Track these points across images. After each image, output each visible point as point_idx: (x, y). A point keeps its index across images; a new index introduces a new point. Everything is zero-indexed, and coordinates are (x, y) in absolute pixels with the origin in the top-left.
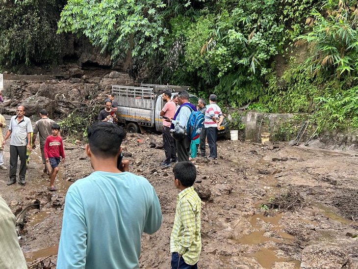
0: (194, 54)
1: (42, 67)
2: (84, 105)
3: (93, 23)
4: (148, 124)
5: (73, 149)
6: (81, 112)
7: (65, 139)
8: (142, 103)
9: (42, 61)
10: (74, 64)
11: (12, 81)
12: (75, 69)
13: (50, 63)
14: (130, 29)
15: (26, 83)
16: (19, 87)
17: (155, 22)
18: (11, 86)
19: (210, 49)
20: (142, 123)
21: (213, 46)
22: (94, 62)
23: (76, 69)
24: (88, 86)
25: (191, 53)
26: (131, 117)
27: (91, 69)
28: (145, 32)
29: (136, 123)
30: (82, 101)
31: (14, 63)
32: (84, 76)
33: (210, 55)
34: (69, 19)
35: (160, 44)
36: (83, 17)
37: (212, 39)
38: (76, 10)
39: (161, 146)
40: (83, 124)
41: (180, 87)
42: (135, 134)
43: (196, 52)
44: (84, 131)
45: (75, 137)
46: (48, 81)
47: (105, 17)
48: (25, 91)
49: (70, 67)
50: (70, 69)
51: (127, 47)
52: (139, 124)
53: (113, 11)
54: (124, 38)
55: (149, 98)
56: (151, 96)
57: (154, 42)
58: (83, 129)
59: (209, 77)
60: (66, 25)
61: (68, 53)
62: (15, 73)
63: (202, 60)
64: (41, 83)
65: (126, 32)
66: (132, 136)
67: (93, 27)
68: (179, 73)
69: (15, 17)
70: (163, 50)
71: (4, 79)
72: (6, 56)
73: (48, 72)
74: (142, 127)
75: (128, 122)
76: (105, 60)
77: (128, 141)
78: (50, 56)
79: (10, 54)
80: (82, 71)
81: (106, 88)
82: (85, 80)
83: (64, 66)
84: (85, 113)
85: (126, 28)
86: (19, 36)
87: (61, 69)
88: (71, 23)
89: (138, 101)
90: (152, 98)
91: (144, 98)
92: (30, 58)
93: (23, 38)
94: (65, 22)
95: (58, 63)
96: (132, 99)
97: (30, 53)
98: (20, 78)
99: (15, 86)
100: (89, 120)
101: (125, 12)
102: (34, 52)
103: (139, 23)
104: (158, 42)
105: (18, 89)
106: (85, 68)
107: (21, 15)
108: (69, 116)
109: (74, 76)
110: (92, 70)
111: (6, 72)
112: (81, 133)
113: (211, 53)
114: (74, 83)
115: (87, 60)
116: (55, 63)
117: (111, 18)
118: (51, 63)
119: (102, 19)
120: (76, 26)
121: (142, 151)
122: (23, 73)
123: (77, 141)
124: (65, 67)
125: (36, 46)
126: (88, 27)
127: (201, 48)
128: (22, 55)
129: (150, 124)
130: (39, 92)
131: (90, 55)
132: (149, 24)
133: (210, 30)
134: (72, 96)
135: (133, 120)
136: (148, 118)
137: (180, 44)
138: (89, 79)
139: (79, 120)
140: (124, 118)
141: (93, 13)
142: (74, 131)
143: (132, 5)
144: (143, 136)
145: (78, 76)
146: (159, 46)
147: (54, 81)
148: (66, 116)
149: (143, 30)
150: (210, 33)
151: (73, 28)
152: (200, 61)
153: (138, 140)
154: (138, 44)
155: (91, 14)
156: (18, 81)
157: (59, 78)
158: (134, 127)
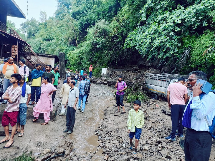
0: (198, 56)
1: (122, 66)
3: (140, 43)
4: (163, 95)
8: (161, 84)
9: (123, 64)
10: (135, 65)
11: (110, 71)
13: (126, 65)
14: (158, 43)
15: (115, 72)
16: (112, 73)
17: (174, 39)
19: (210, 53)
20: (160, 94)
21: (212, 50)
22: (144, 64)
23: (136, 67)
25: (195, 55)
28: (167, 45)
29: (157, 94)
31: (112, 64)
32: (139, 70)
33: (210, 56)
34: (129, 42)
35: (175, 51)
36: (136, 40)
37: (211, 46)
38: (133, 37)
39: (170, 114)
41: (186, 75)
42: (155, 100)
43: (199, 55)
46: (123, 72)
47: (146, 39)
48: (114, 75)
51: (156, 53)
52: (159, 95)
53: (150, 36)
54: (155, 49)
55: (166, 81)
56: (167, 80)
57: (172, 51)
59: (206, 71)
60: (128, 45)
62: (111, 68)
63: (203, 60)
64: (121, 72)
65: (156, 45)
66: (154, 102)
67: (140, 44)
68: (186, 68)
69: (114, 46)
70: (177, 55)
71: (107, 70)
72: (109, 61)
73: (124, 68)
74: (160, 97)
75: (152, 93)
79: (110, 61)
80: (138, 68)
82: (139, 72)
85: (156, 44)
86: (115, 53)
87: (130, 67)
88: (130, 43)
89: (159, 82)
90: (168, 81)
91: (163, 81)
92: (118, 62)
93: (116, 54)
94: (127, 43)
95: (129, 65)
96: (156, 81)
97: (118, 60)
98: (113, 70)
99: (110, 73)
101: (157, 36)
102: (119, 60)
103: (164, 40)
104: (174, 51)
105: (111, 74)
106: (140, 67)
107: (116, 45)
109: (134, 70)
111: (108, 68)
113: (211, 55)
114: (134, 73)
115: (141, 64)
117: (149, 39)
119: (144, 40)
120: (132, 44)
121: (156, 115)
122: (115, 68)
125: (121, 57)
126: (137, 45)
127: (203, 52)
128: (115, 61)
129: (165, 96)
132: (170, 41)
133: (211, 41)
135: (155, 92)
136: (164, 92)
137: (187, 52)
138: (141, 72)
140: (150, 90)
141: (141, 38)
143: (161, 32)
144: (160, 102)
145: (137, 70)
146: (175, 53)
147: (126, 72)
149: (166, 44)
150: (210, 43)
151: (131, 45)
152: (201, 60)
153: (156, 105)
154: (162, 52)
155: (139, 38)
157: (128, 71)
158: (156, 96)
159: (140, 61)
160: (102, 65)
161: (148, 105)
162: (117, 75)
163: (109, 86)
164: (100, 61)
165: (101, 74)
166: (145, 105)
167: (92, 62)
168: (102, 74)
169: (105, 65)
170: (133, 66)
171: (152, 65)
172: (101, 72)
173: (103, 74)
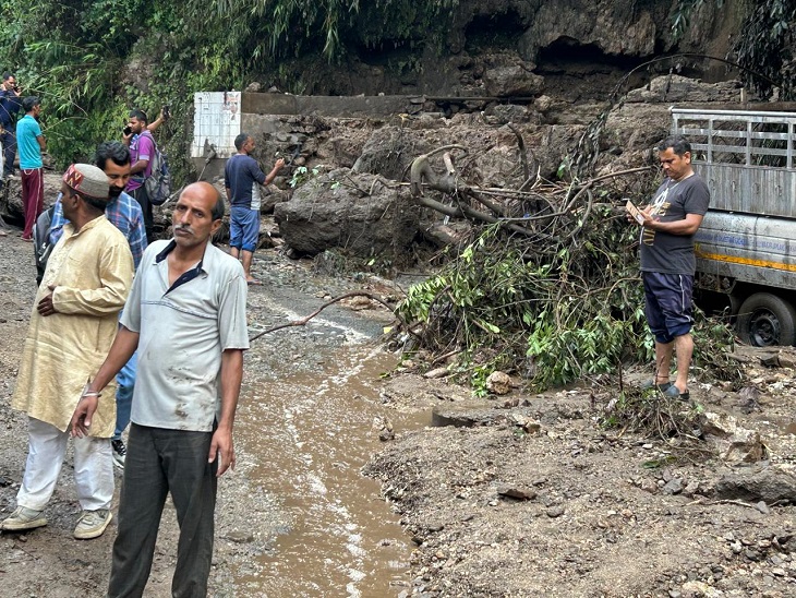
1: (386, 66)
2: (537, 206)
5: (470, 423)
6: (520, 235)
7: (444, 362)
9: (388, 43)
10: (505, 54)
11: (271, 117)
12: (508, 70)
13: (414, 50)
15: (321, 127)
16: (295, 139)
18: (267, 136)
22: (587, 41)
23: (512, 72)
24: (555, 136)
26: (761, 265)
27: (572, 69)
29: (789, 296)
30: (527, 188)
31: (284, 52)
32: (543, 100)
40: (528, 295)
44: (531, 329)
45: (487, 357)
46: (403, 117)
48: (315, 154)
49: (492, 66)
50: (491, 73)
58: (527, 319)
61: (484, 9)
62: (283, 87)
64: (378, 125)
66: (772, 364)
71: (242, 111)
72: (254, 22)
73: (405, 84)
75: (745, 290)
76: (631, 31)
77: (756, 390)
78: (415, 24)
79: (268, 17)
80: (537, 80)
81: (632, 140)
82: (545, 113)
83: (469, 59)
84: (538, 243)
87: (457, 74)
92: (342, 28)
95: (447, 51)
98: (304, 108)
99: (281, 137)
100: (555, 273)
102: (356, 4)
105: (292, 148)
106: (548, 68)
108: (467, 253)
109: (504, 99)
110: (574, 75)
111: (255, 86)
112: (516, 338)
114: (503, 123)
115: (556, 35)
116: (433, 48)
118: (419, 51)
122: (315, 91)
123: (495, 376)
124: (470, 66)
128: (312, 19)
130: (364, 160)
131: (571, 14)
134: (488, 174)
135: (776, 282)
138: (560, 111)
139: (508, 274)
140: (726, 267)
142: (483, 324)
145: (524, 97)
147: (424, 117)
148: (453, 255)
156: (292, 118)
157: (447, 107)
158: (777, 315)
159: (547, 14)
160: (184, 64)
161: (745, 394)
162: (345, 156)
163: (298, 254)
164: (165, 26)
165: (184, 149)
166: (718, 394)
167: (85, 38)
168: (196, 151)
169: (217, 62)
170: (489, 65)
171: (659, 44)
172: (188, 136)
173: (208, 148)
